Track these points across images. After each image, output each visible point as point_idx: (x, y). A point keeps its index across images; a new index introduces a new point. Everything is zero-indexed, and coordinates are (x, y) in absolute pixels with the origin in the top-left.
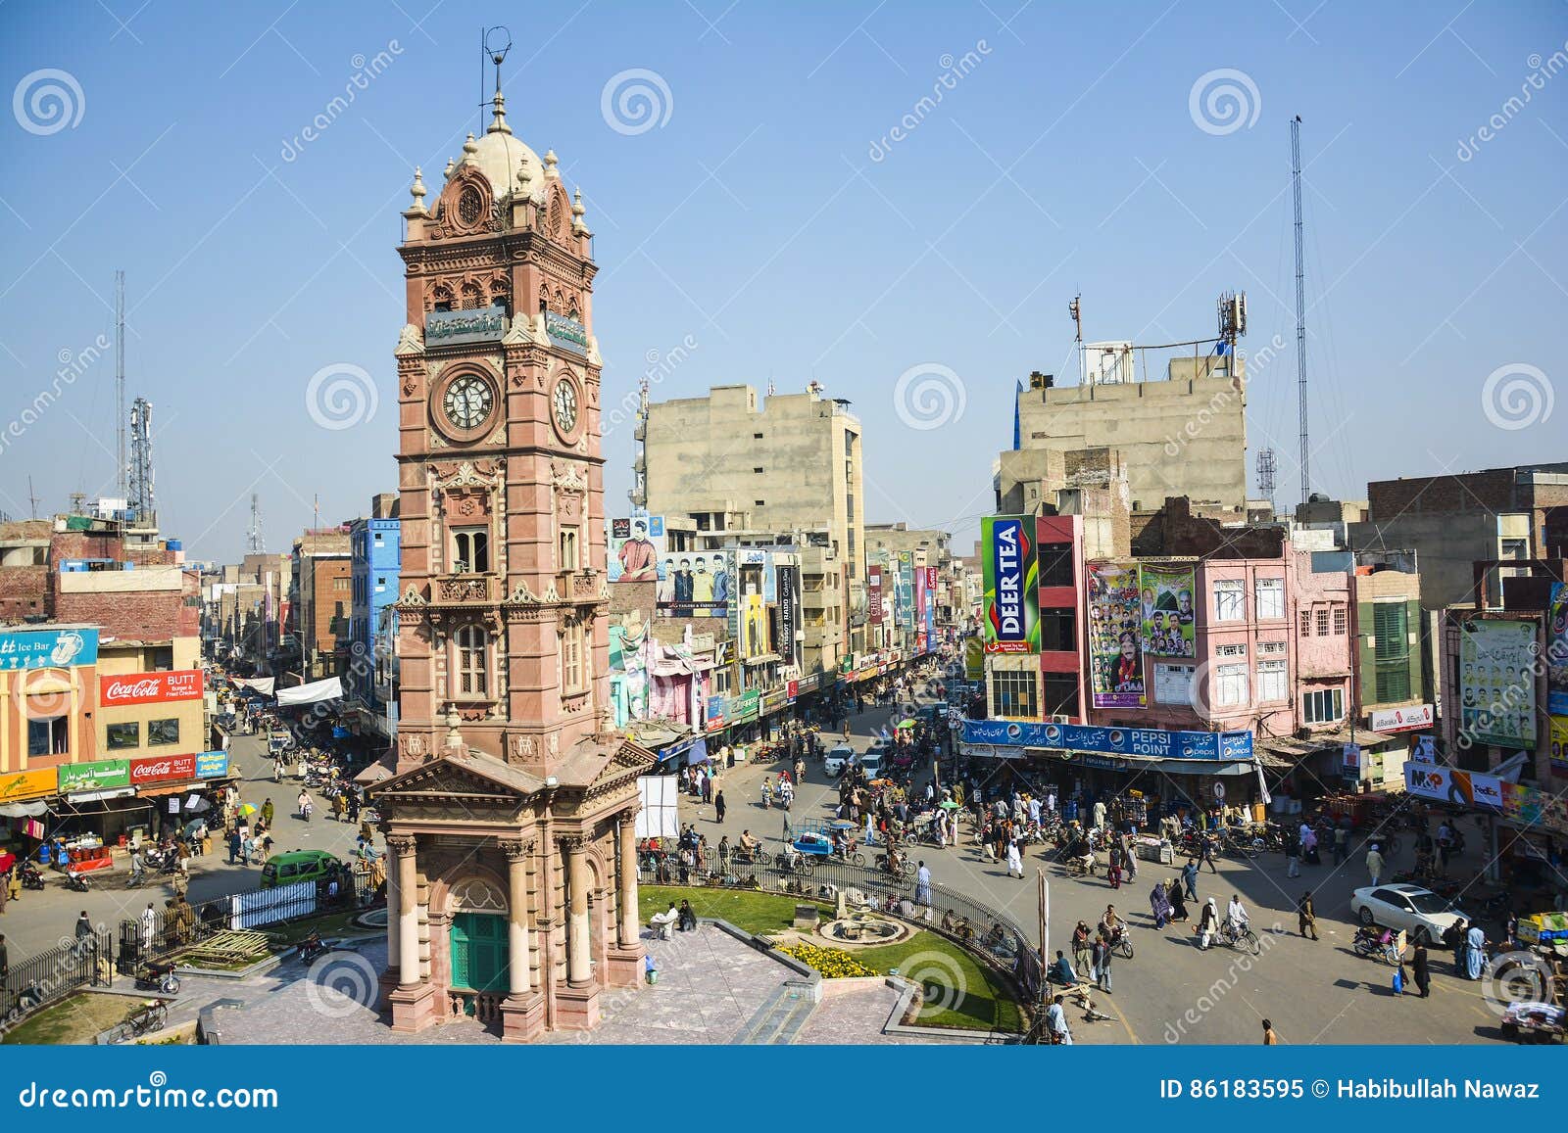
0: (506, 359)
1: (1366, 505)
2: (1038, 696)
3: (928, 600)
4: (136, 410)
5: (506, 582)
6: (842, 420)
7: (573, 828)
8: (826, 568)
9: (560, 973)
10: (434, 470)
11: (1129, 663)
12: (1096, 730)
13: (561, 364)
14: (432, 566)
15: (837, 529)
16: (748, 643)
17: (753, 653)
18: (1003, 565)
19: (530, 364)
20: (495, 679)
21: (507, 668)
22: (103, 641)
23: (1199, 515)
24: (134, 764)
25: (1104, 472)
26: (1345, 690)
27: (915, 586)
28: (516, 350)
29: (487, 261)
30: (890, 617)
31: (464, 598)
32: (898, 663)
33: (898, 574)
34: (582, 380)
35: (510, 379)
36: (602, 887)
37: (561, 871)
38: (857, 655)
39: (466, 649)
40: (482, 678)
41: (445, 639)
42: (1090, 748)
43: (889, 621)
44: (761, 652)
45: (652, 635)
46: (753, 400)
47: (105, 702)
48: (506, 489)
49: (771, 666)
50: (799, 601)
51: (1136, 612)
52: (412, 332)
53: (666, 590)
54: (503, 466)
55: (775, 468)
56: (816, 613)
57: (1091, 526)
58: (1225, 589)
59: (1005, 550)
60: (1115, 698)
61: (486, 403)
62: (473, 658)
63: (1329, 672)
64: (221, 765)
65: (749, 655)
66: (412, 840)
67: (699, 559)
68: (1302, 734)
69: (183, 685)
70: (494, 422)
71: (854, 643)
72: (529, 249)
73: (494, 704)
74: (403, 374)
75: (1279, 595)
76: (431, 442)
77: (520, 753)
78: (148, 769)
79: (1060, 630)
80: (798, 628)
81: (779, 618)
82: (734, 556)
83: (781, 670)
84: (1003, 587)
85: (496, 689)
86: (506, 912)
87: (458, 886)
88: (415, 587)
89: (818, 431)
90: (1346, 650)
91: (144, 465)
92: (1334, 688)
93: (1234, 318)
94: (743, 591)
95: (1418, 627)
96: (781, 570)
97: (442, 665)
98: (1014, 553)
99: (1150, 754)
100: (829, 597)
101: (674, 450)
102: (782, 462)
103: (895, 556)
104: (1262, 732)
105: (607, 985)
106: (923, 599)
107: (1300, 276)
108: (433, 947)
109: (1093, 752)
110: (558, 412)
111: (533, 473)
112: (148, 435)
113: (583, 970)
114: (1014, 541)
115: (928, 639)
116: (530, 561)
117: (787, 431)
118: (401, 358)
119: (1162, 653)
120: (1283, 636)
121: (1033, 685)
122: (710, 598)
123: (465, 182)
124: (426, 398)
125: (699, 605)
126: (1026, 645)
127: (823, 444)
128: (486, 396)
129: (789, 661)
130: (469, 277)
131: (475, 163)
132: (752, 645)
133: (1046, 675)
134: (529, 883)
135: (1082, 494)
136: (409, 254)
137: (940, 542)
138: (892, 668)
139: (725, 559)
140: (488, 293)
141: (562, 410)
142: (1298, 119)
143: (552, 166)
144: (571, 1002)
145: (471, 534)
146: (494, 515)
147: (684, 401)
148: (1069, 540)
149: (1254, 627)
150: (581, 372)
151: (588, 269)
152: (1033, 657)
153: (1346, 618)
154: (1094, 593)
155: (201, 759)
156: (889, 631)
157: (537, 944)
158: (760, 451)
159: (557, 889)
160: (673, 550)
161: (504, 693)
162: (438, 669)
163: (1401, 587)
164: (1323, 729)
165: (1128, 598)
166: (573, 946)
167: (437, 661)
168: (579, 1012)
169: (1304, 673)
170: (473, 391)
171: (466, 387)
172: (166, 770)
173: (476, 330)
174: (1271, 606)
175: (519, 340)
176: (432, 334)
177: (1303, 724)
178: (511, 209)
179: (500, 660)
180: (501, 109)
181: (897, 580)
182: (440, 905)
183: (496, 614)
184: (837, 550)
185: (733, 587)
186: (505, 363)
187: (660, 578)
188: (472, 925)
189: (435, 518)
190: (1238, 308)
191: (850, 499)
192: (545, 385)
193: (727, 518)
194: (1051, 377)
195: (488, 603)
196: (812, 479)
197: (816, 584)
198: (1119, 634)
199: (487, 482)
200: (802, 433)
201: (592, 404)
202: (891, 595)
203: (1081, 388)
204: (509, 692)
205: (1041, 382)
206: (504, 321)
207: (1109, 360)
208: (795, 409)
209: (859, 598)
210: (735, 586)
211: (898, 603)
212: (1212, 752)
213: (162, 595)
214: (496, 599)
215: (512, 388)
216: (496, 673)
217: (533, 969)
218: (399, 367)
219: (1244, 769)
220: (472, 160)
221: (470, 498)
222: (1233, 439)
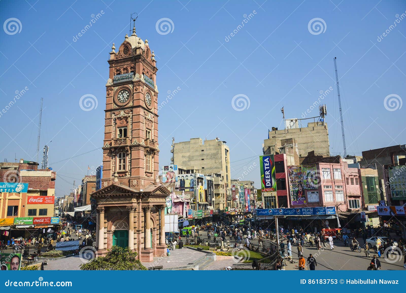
0: (133, 85)
1: (362, 157)
2: (277, 202)
3: (248, 197)
4: (45, 148)
5: (131, 140)
6: (224, 147)
7: (147, 205)
8: (220, 183)
9: (142, 246)
10: (114, 113)
11: (301, 192)
12: (292, 209)
13: (148, 89)
14: (112, 137)
15: (223, 173)
16: (199, 198)
17: (201, 201)
18: (266, 168)
19: (139, 85)
20: (128, 166)
21: (131, 163)
22: (29, 189)
23: (317, 155)
24: (34, 219)
25: (291, 144)
26: (360, 200)
27: (245, 193)
28: (136, 82)
29: (130, 63)
30: (238, 200)
31: (120, 144)
32: (241, 212)
33: (240, 189)
34: (153, 95)
35: (134, 89)
36: (155, 227)
37: (143, 217)
38: (229, 207)
39: (120, 158)
40: (124, 166)
41: (115, 156)
42: (291, 214)
43: (238, 201)
44: (203, 201)
45: (173, 191)
46: (201, 141)
47: (28, 203)
48: (132, 117)
49: (206, 205)
50: (213, 190)
51: (302, 178)
52: (110, 80)
53: (178, 184)
54: (132, 111)
55: (207, 159)
56: (218, 195)
57: (289, 158)
58: (325, 170)
59: (266, 164)
60: (297, 202)
61: (128, 96)
62: (122, 161)
63: (355, 194)
64: (57, 221)
65: (200, 201)
66: (103, 208)
67: (186, 176)
68: (349, 211)
69: (49, 200)
70: (130, 100)
71: (228, 205)
72: (140, 59)
73: (127, 172)
74: (107, 90)
75: (340, 173)
76: (114, 106)
77: (133, 184)
78: (38, 220)
79: (282, 185)
80: (213, 197)
81: (208, 193)
82: (196, 175)
83: (209, 207)
84: (266, 174)
85: (128, 169)
86: (128, 229)
87: (115, 223)
88: (108, 143)
89: (218, 149)
90: (359, 189)
91: (46, 162)
92: (357, 199)
93: (323, 111)
94: (198, 185)
95: (378, 184)
96: (208, 181)
97: (114, 163)
98: (268, 165)
99: (307, 215)
100: (221, 191)
101: (181, 155)
102: (209, 157)
103: (239, 185)
104: (338, 210)
105: (156, 255)
106: (247, 197)
107: (339, 96)
108: (108, 240)
109: (292, 216)
110: (146, 100)
111: (139, 112)
112: (47, 155)
113: (149, 245)
114: (268, 162)
115: (249, 208)
116: (138, 134)
117: (210, 149)
118: (107, 87)
119: (309, 189)
120: (342, 184)
121: (275, 200)
122: (189, 186)
123: (125, 45)
124: (113, 96)
125: (187, 188)
126: (273, 189)
127: (219, 153)
128: (128, 94)
129: (210, 205)
130: (125, 67)
131: (128, 41)
132: (201, 199)
133: (278, 197)
134: (135, 220)
135: (286, 149)
136: (111, 62)
137: (251, 184)
138: (239, 213)
139: (193, 176)
140: (130, 70)
141: (147, 100)
142: (335, 58)
143: (147, 43)
144: (145, 254)
145: (123, 129)
146: (129, 123)
147: (183, 142)
148: (283, 160)
149: (333, 181)
150: (153, 93)
151: (155, 69)
152: (275, 192)
153: (358, 180)
154: (290, 174)
155: (52, 219)
156: (238, 203)
157: (136, 237)
158: (203, 155)
159: (142, 222)
160: (180, 174)
161: (130, 169)
162: (113, 164)
163: (373, 173)
164: (355, 210)
165: (299, 175)
166: (146, 238)
167: (113, 162)
168: (147, 257)
169: (348, 194)
170: (125, 93)
171: (123, 93)
172: (43, 221)
173: (126, 78)
174: (338, 176)
175: (137, 80)
176: (115, 80)
177: (349, 208)
178: (136, 50)
179: (129, 160)
180: (135, 31)
181: (240, 191)
182: (110, 228)
183: (128, 148)
184: (223, 179)
185: (195, 183)
186: (133, 86)
187: (176, 181)
188: (119, 234)
189: (113, 126)
190: (324, 108)
191: (227, 167)
192: (143, 91)
193: (195, 171)
194: (277, 128)
195: (127, 145)
196: (217, 161)
197: (218, 187)
198: (297, 184)
199: (127, 115)
200: (214, 150)
201: (155, 101)
202: (238, 195)
203: (285, 129)
204: (131, 168)
205: (275, 129)
206: (133, 76)
207: (292, 123)
208: (212, 143)
209: (230, 193)
210: (196, 183)
211: (240, 197)
212: (324, 213)
213: (46, 178)
214: (129, 144)
215: (135, 92)
216: (128, 164)
217: (135, 244)
218: (107, 89)
219: (333, 217)
220: (127, 40)
221: (123, 120)
222: (326, 142)
